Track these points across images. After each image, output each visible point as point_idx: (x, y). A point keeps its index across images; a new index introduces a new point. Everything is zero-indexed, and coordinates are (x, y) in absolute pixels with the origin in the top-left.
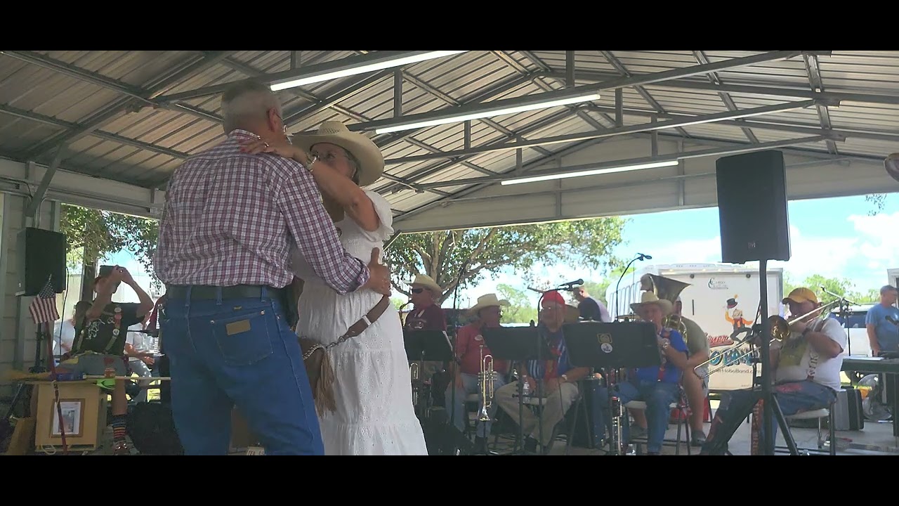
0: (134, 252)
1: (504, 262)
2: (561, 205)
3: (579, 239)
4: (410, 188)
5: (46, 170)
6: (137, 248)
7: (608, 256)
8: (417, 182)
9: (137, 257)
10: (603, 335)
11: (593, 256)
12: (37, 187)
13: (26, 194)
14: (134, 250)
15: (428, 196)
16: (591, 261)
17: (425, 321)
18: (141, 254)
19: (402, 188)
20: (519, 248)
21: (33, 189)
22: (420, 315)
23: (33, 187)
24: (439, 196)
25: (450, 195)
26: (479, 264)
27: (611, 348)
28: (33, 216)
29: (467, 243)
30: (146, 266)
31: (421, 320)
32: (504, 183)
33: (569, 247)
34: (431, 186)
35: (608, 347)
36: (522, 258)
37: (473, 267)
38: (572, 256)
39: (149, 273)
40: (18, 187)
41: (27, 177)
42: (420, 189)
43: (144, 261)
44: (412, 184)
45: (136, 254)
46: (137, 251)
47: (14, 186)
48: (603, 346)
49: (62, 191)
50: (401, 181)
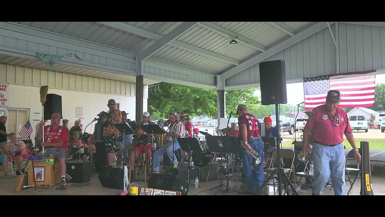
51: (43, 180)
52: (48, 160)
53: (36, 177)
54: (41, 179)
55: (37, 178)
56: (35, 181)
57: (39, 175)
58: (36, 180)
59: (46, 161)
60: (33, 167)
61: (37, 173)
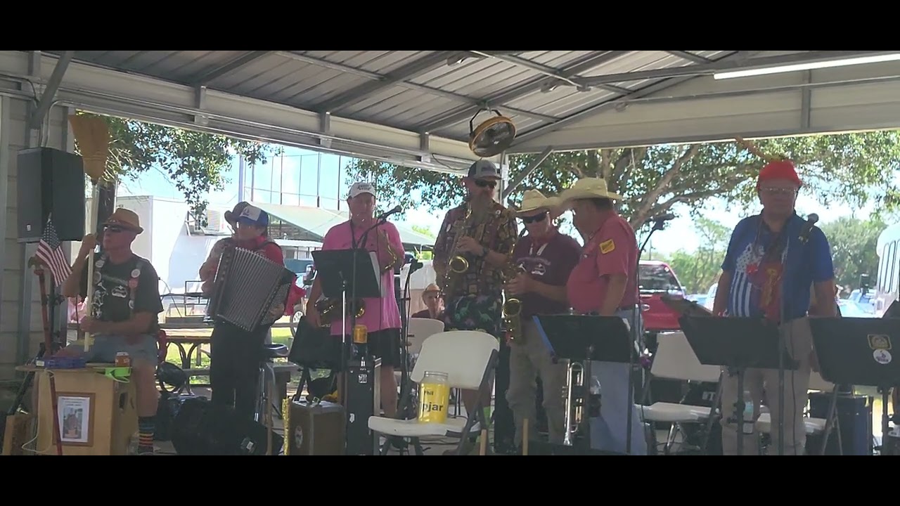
0: (171, 174)
1: (710, 193)
2: (810, 110)
3: (837, 158)
4: (566, 84)
5: (56, 61)
6: (175, 168)
7: (884, 185)
8: (579, 74)
9: (175, 182)
10: (877, 336)
11: (858, 186)
12: (44, 87)
13: (30, 97)
14: (171, 171)
15: (597, 94)
16: (854, 193)
17: (549, 264)
18: (180, 178)
19: (556, 83)
20: (737, 171)
21: (38, 89)
22: (540, 252)
23: (38, 86)
24: (612, 94)
25: (630, 92)
26: (671, 195)
27: (889, 357)
28: (39, 128)
29: (654, 161)
30: (188, 195)
31: (542, 260)
32: (718, 76)
33: (819, 171)
34: (603, 81)
35: (884, 356)
36: (740, 185)
37: (662, 200)
38: (824, 185)
39: (191, 205)
40: (19, 86)
41: (30, 72)
42: (584, 84)
43: (183, 188)
44: (573, 77)
45: (173, 177)
46: (174, 173)
47: (14, 85)
48: (877, 354)
49: (79, 92)
50: (555, 73)
51: (84, 439)
52: (112, 369)
53: (64, 428)
54: (80, 437)
55: (65, 432)
56: (59, 441)
57: (72, 421)
58: (62, 439)
59: (104, 373)
60: (55, 396)
61: (66, 414)
